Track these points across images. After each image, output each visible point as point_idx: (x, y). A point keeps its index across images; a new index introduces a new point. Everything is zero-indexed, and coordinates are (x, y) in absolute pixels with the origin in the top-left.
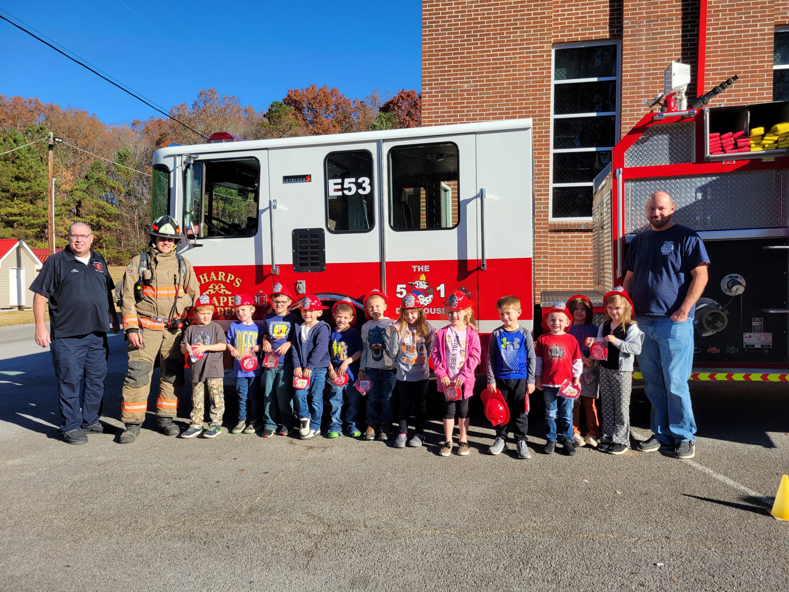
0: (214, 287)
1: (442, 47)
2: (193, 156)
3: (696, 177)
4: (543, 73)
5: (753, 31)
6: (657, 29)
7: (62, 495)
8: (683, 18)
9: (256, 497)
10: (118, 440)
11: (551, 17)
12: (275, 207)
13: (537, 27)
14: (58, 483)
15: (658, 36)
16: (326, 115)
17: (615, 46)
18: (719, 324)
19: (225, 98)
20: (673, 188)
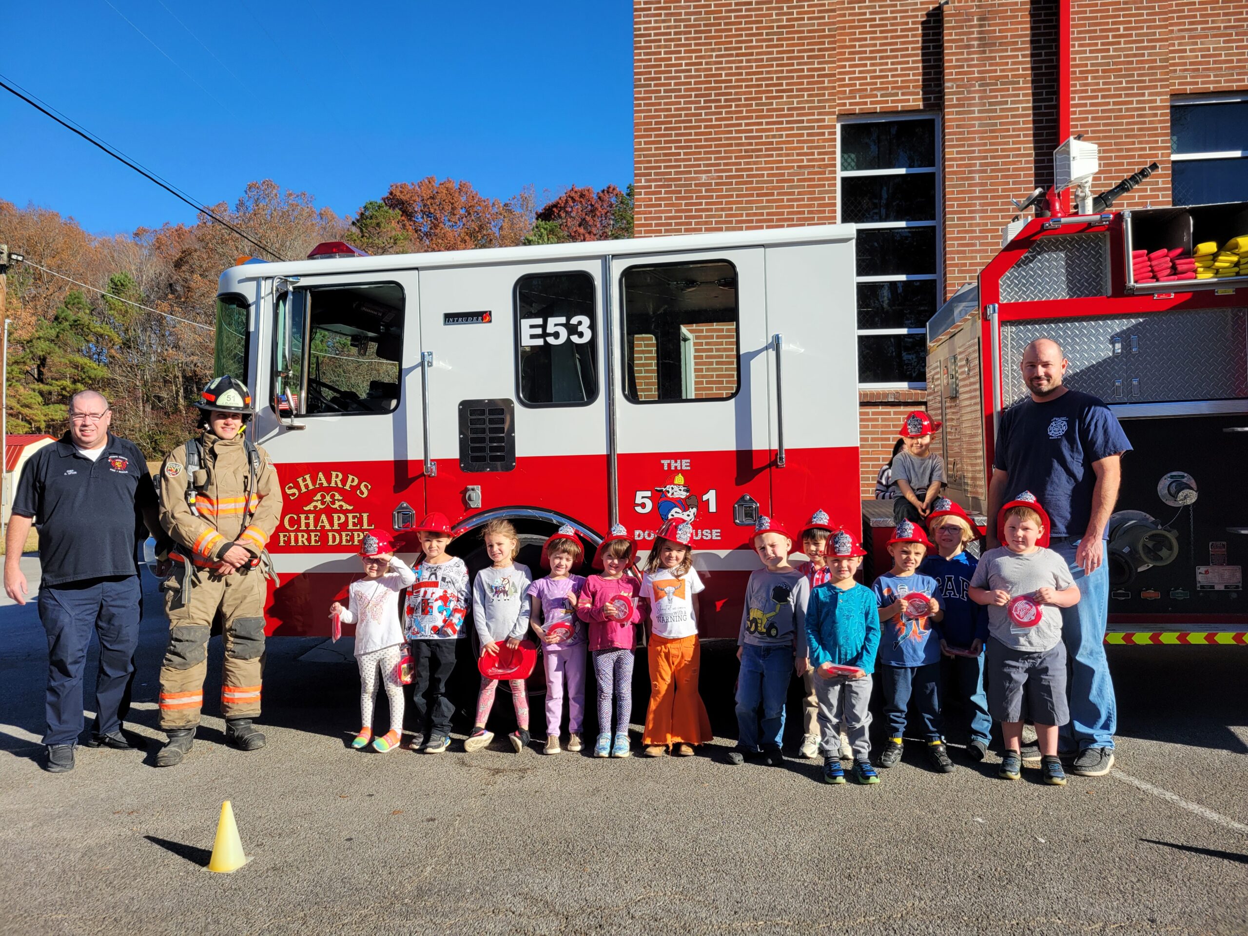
0: (323, 497)
1: (666, 116)
2: (291, 279)
3: (1113, 319)
4: (824, 160)
5: (1138, 102)
6: (996, 97)
7: (70, 874)
8: (1033, 82)
9: (424, 867)
10: (152, 761)
11: (834, 75)
12: (430, 364)
13: (813, 89)
14: (58, 850)
15: (998, 107)
16: (450, 224)
17: (931, 123)
18: (1164, 553)
19: (290, 195)
20: (1076, 336)
